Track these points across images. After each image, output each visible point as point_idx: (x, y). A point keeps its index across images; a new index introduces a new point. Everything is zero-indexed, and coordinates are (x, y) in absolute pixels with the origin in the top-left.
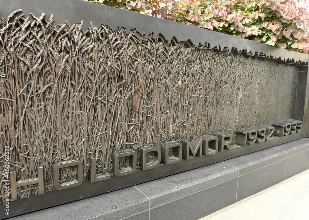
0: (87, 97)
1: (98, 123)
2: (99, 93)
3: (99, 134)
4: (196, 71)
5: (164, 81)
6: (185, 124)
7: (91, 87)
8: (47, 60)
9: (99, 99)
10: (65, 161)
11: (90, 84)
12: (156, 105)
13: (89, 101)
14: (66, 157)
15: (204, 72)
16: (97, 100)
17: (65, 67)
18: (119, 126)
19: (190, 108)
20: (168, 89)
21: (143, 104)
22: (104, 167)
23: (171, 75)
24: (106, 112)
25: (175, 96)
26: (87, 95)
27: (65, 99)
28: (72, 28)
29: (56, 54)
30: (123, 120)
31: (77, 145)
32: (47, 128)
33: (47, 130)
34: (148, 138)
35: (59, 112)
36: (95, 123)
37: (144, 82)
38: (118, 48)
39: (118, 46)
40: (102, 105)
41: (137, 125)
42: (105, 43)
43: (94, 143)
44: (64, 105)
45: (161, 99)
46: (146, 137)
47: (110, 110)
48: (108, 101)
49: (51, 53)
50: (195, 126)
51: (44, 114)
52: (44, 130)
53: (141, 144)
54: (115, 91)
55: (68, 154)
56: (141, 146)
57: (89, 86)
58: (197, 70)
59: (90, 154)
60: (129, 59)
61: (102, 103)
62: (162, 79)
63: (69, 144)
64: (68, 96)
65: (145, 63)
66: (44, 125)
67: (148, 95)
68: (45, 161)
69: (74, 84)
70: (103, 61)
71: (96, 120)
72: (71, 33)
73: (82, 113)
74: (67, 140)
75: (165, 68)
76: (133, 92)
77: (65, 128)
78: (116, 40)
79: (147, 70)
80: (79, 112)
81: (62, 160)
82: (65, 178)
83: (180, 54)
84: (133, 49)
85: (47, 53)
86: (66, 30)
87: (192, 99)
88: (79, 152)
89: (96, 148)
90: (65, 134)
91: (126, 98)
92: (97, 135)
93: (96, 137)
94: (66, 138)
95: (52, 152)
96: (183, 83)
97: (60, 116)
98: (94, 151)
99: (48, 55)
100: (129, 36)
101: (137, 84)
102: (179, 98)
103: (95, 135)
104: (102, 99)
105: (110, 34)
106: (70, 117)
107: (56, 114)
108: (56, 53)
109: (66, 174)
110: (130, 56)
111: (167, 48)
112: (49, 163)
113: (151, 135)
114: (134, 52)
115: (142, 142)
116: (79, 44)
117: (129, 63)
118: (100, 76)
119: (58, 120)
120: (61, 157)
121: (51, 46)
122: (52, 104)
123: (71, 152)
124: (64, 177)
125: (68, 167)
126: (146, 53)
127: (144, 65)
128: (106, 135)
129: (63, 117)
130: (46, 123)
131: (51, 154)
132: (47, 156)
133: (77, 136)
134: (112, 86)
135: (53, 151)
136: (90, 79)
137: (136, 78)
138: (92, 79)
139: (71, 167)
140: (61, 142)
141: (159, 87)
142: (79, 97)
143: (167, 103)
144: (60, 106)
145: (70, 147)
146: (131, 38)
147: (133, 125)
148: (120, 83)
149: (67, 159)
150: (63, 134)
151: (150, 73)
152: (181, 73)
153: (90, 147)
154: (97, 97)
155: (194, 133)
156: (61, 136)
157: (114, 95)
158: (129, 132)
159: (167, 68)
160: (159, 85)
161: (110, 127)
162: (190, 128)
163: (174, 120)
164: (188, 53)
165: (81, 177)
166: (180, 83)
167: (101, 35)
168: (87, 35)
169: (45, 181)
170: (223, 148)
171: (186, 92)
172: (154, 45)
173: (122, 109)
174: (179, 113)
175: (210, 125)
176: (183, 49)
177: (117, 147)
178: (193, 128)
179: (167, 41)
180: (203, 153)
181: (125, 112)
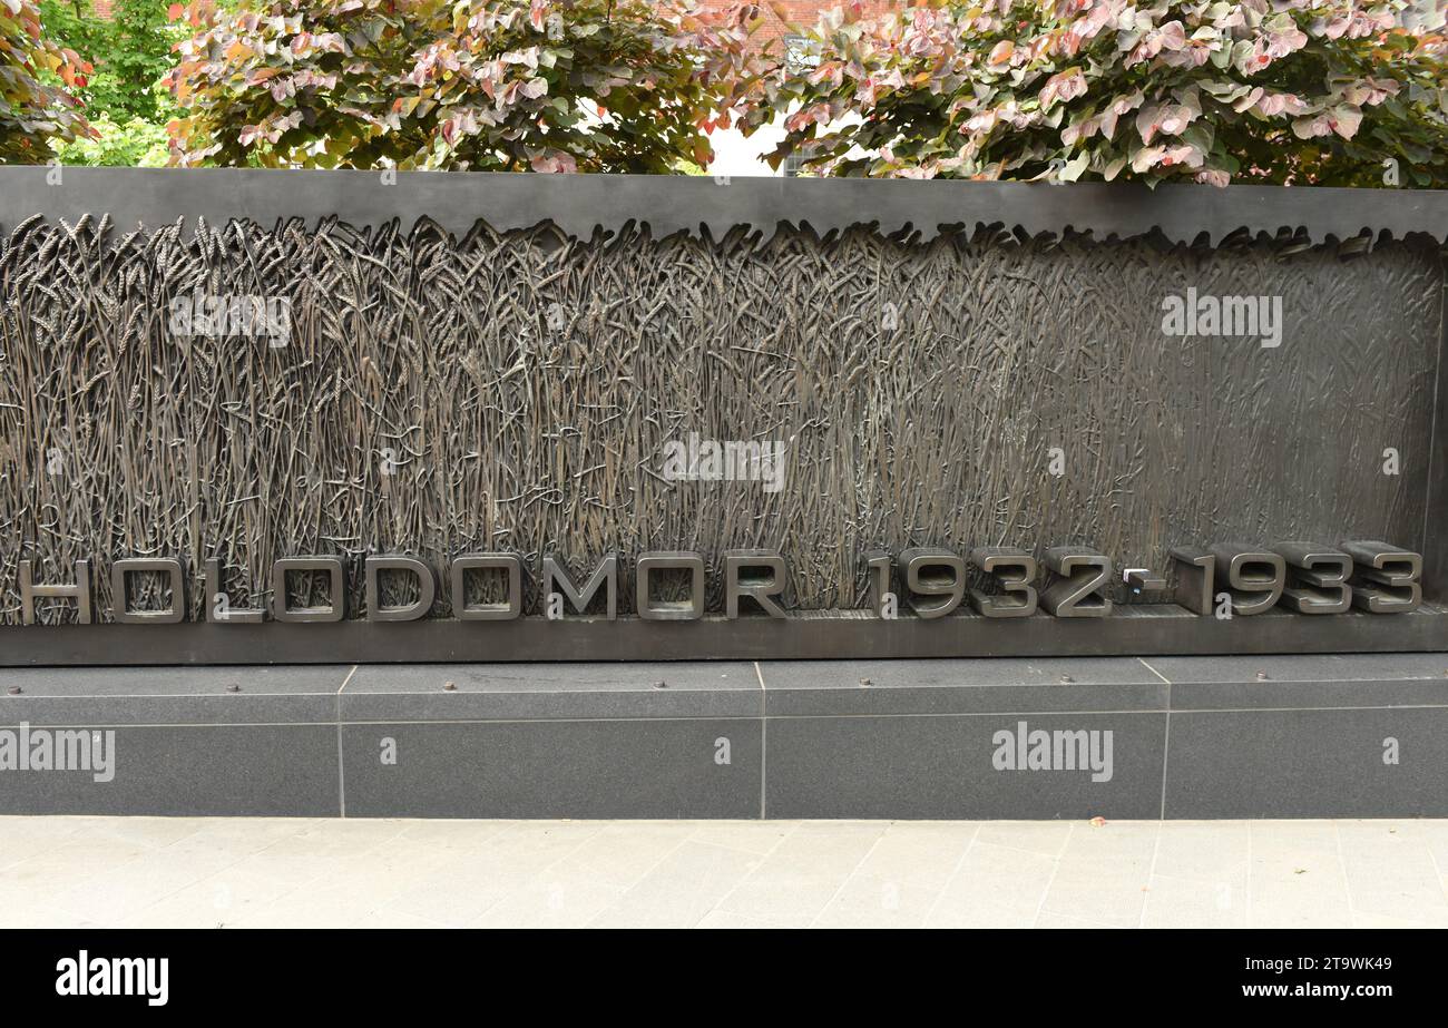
0: (195, 404)
1: (229, 472)
2: (231, 395)
3: (235, 501)
4: (596, 321)
5: (453, 360)
6: (557, 499)
7: (205, 379)
8: (93, 320)
9: (230, 409)
10: (143, 555)
11: (204, 374)
12: (422, 433)
13: (202, 415)
14: (147, 548)
15: (637, 324)
16: (227, 413)
17: (136, 333)
18: (293, 484)
19: (578, 447)
20: (473, 385)
21: (372, 427)
22: (253, 592)
23: (479, 342)
24: (252, 445)
25: (505, 408)
26: (196, 400)
27: (140, 407)
28: (152, 240)
29: (112, 305)
30: (310, 472)
31: (172, 521)
32: (98, 474)
33: (99, 478)
34: (399, 527)
35: (125, 438)
36: (224, 471)
37: (372, 363)
38: (281, 276)
39: (281, 270)
40: (242, 426)
41: (356, 488)
42: (241, 267)
43: (219, 522)
44: (136, 422)
45: (445, 415)
46: (391, 525)
47: (267, 442)
48: (258, 418)
49: (100, 303)
50: (611, 513)
51: (91, 440)
52: (91, 478)
53: (373, 544)
54: (277, 389)
55: (150, 539)
56: (374, 550)
57: (201, 378)
58: (601, 318)
59: (211, 549)
60: (317, 301)
61: (241, 420)
62: (445, 352)
63: (153, 517)
64: (145, 401)
65: (376, 307)
66: (91, 466)
67: (394, 402)
68: (96, 550)
69: (160, 372)
71: (224, 464)
72: (151, 253)
73: (183, 444)
74: (147, 507)
75: (455, 320)
76: (337, 393)
77: (141, 477)
78: (276, 254)
79: (384, 329)
80: (175, 441)
81: (137, 555)
82: (144, 599)
83: (517, 271)
84: (335, 271)
85: (92, 303)
86: (136, 246)
87: (583, 417)
88: (180, 540)
89: (227, 536)
90: (141, 491)
91: (316, 409)
92: (227, 501)
93: (226, 508)
94: (143, 500)
95: (110, 529)
96: (534, 363)
97: (127, 448)
98: (220, 544)
99: (94, 311)
100: (316, 239)
101: (352, 371)
102: (525, 414)
103: (223, 504)
104: (239, 411)
105: (260, 239)
106: (154, 452)
107: (119, 442)
108: (112, 302)
109: (146, 589)
110: (321, 294)
111: (459, 258)
112: (105, 555)
113: (409, 523)
114: (336, 280)
115: (376, 540)
116: (167, 276)
117: (318, 311)
118: (231, 353)
119: (124, 456)
120: (134, 546)
121: (101, 287)
122: (109, 420)
123: (158, 536)
124: (141, 596)
125: (151, 573)
126: (378, 278)
127: (369, 313)
128: (257, 507)
129: (135, 452)
130: (96, 463)
131: (110, 536)
132: (99, 538)
133: (173, 501)
134: (269, 377)
135: (115, 528)
136: (203, 360)
137: (346, 351)
138: (210, 360)
139: (159, 572)
140: (131, 510)
141: (431, 379)
142: (174, 404)
143: (471, 429)
144: (128, 426)
145: (156, 525)
146: (325, 242)
147: (344, 486)
148: (293, 368)
149: (147, 552)
150: (137, 491)
151: (393, 336)
152: (523, 331)
153: (208, 531)
154: (226, 406)
155: (606, 538)
156: (132, 494)
157: (275, 402)
158: (332, 504)
159: (459, 319)
160: (434, 373)
161: (266, 485)
162: (582, 517)
163: (503, 486)
164: (555, 264)
165: (179, 601)
166: (520, 365)
167: (234, 246)
168: (195, 250)
169: (96, 596)
170: (732, 604)
171: (553, 392)
172: (405, 252)
173: (304, 439)
174: (529, 463)
175: (693, 515)
176: (531, 253)
177: (291, 542)
178: (597, 520)
179: (452, 237)
180: (627, 604)
181: (314, 448)
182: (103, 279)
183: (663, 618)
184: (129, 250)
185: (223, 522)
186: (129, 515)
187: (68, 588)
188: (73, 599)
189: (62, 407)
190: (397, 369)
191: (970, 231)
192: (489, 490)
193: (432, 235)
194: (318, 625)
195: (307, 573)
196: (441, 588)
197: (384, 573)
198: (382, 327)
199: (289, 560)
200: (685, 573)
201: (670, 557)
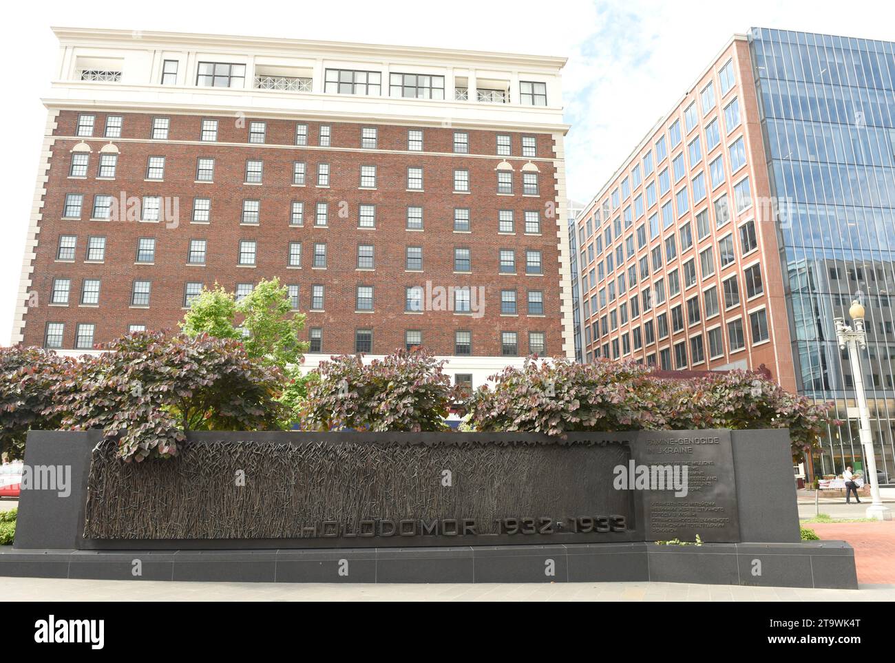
1: (350, 501)
2: (351, 483)
3: (351, 508)
4: (433, 465)
5: (401, 474)
6: (423, 507)
8: (322, 466)
9: (351, 486)
11: (346, 478)
13: (344, 487)
14: (330, 519)
17: (331, 469)
18: (364, 503)
20: (405, 480)
21: (382, 490)
22: (353, 530)
23: (407, 470)
24: (355, 494)
25: (412, 485)
26: (343, 484)
27: (331, 486)
28: (336, 448)
30: (368, 501)
31: (336, 512)
32: (320, 501)
34: (387, 514)
36: (348, 501)
37: (383, 475)
38: (364, 455)
40: (353, 490)
41: (378, 505)
42: (355, 453)
44: (330, 489)
45: (399, 487)
46: (385, 513)
47: (358, 493)
48: (357, 488)
49: (324, 462)
50: (436, 510)
51: (319, 493)
54: (361, 481)
55: (331, 517)
56: (381, 519)
59: (344, 519)
60: (371, 461)
61: (353, 488)
62: (399, 472)
64: (332, 484)
66: (319, 499)
67: (387, 484)
68: (318, 519)
69: (336, 477)
70: (354, 464)
71: (349, 499)
72: (336, 451)
73: (340, 494)
75: (401, 465)
76: (374, 482)
77: (330, 502)
78: (363, 451)
80: (338, 493)
81: (328, 520)
83: (415, 453)
84: (375, 454)
86: (333, 449)
87: (429, 487)
88: (338, 517)
89: (348, 516)
90: (330, 505)
91: (370, 486)
92: (349, 508)
94: (330, 508)
95: (322, 514)
96: (419, 474)
98: (346, 518)
99: (323, 464)
101: (378, 477)
102: (416, 487)
104: (353, 486)
106: (333, 496)
107: (326, 494)
108: (327, 462)
110: (372, 459)
111: (403, 451)
112: (320, 521)
113: (390, 513)
114: (375, 456)
115: (382, 517)
116: (339, 456)
117: (371, 463)
118: (352, 473)
119: (326, 497)
120: (327, 518)
121: (325, 458)
122: (324, 488)
123: (333, 516)
124: (328, 530)
125: (330, 525)
126: (385, 456)
127: (383, 463)
128: (355, 509)
129: (329, 496)
131: (322, 516)
132: (319, 517)
133: (337, 508)
134: (360, 478)
137: (377, 472)
138: (347, 475)
139: (332, 525)
142: (338, 485)
143: (404, 490)
144: (328, 490)
145: (332, 513)
147: (375, 504)
148: (365, 476)
151: (388, 469)
152: (416, 467)
153: (344, 515)
155: (435, 516)
156: (328, 506)
157: (361, 484)
158: (372, 508)
159: (403, 464)
160: (396, 477)
161: (358, 504)
162: (429, 511)
163: (412, 503)
164: (423, 452)
165: (337, 532)
166: (416, 475)
167: (353, 449)
168: (345, 450)
169: (318, 531)
170: (465, 532)
171: (423, 481)
172: (391, 449)
173: (367, 493)
174: (417, 498)
175: (455, 510)
176: (418, 449)
177: (363, 517)
178: (432, 511)
179: (401, 446)
180: (440, 533)
181: (369, 495)
182: (325, 456)
183: (449, 535)
184: (331, 450)
185: (347, 513)
186: (327, 511)
187: (312, 528)
188: (312, 531)
189: (314, 486)
190: (388, 476)
191: (515, 443)
192: (408, 504)
193: (397, 446)
194: (370, 537)
195: (366, 524)
196: (398, 528)
197: (384, 524)
198: (385, 466)
199: (362, 521)
200: (453, 524)
201: (450, 520)
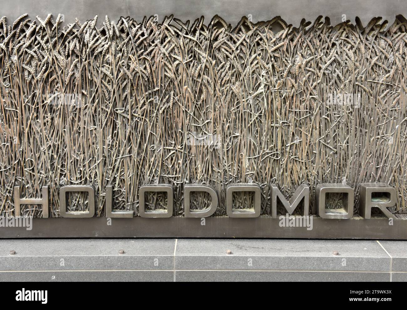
0: (102, 109)
1: (117, 143)
2: (119, 105)
3: (120, 157)
4: (300, 67)
5: (228, 88)
6: (277, 157)
7: (107, 97)
8: (53, 67)
9: (119, 112)
10: (75, 184)
11: (107, 94)
12: (212, 124)
13: (105, 115)
14: (77, 180)
15: (320, 69)
16: (117, 114)
17: (74, 74)
18: (149, 149)
19: (288, 131)
20: (238, 100)
21: (188, 121)
22: (128, 202)
23: (241, 78)
24: (129, 130)
25: (253, 111)
26: (102, 107)
27: (75, 111)
28: (82, 27)
29: (63, 60)
30: (157, 143)
31: (89, 167)
32: (54, 144)
33: (54, 146)
34: (199, 171)
35: (67, 126)
36: (115, 143)
37: (189, 89)
38: (145, 46)
39: (145, 42)
40: (124, 120)
41: (179, 151)
42: (126, 41)
43: (112, 167)
44: (73, 118)
45: (224, 115)
46: (196, 169)
47: (136, 127)
48: (132, 115)
49: (57, 59)
50: (304, 164)
51: (51, 127)
52: (50, 146)
53: (187, 179)
54: (142, 102)
55: (78, 176)
56: (187, 182)
57: (105, 96)
58: (303, 66)
59: (108, 181)
60: (163, 58)
61: (124, 117)
62: (224, 84)
63: (80, 165)
65: (191, 61)
66: (50, 140)
67: (199, 108)
68: (52, 181)
69: (85, 93)
70: (124, 64)
71: (115, 138)
72: (82, 34)
73: (95, 129)
74: (77, 160)
75: (230, 67)
76: (171, 104)
77: (75, 145)
78: (143, 35)
79: (195, 72)
80: (92, 127)
81: (72, 183)
82: (74, 205)
83: (261, 42)
84: (171, 43)
85: (53, 59)
86: (75, 30)
87: (292, 116)
88: (93, 176)
89: (115, 174)
90: (75, 152)
91: (161, 111)
92: (116, 157)
93: (116, 160)
94: (75, 157)
95: (59, 171)
96: (268, 89)
97: (69, 130)
98: (112, 178)
99: (53, 63)
100: (163, 27)
101: (178, 93)
102: (263, 114)
103: (114, 158)
104: (123, 113)
105: (135, 27)
106: (81, 133)
107: (64, 128)
108: (62, 58)
109: (76, 200)
110: (164, 54)
111: (232, 36)
112: (56, 184)
113: (205, 169)
114: (172, 47)
115: (188, 177)
116: (90, 45)
117: (163, 63)
118: (120, 84)
119: (67, 135)
120: (71, 179)
121: (57, 50)
122: (60, 117)
123: (82, 174)
124: (73, 204)
125: (78, 192)
126: (192, 47)
127: (188, 64)
128: (131, 160)
129: (72, 133)
130: (53, 138)
131: (59, 174)
132: (54, 175)
133: (90, 157)
134: (138, 96)
135: (61, 170)
136: (106, 87)
137: (176, 83)
138: (110, 87)
139: (82, 192)
140: (69, 161)
141: (217, 97)
142: (92, 109)
143: (236, 122)
144: (69, 120)
145: (81, 169)
146: (167, 29)
147: (173, 150)
148: (150, 91)
149: (77, 182)
150: (72, 152)
151: (199, 75)
152: (263, 73)
153: (107, 172)
154: (117, 110)
155: (301, 176)
156: (70, 154)
157: (141, 108)
158: (167, 159)
159: (232, 67)
160: (219, 94)
161: (135, 149)
162: (290, 166)
163: (252, 149)
164: (280, 39)
165: (92, 207)
166: (261, 89)
167: (122, 31)
168: (103, 33)
169: (52, 204)
170: (368, 212)
171: (277, 104)
172: (206, 33)
173: (154, 126)
174: (264, 139)
175: (345, 165)
176: (267, 33)
177: (147, 177)
178: (297, 167)
179: (229, 26)
180: (314, 211)
181: (159, 131)
182: (58, 47)
183: (333, 218)
184: (71, 33)
185: (114, 168)
186: (69, 164)
187: (38, 200)
188: (40, 206)
189: (37, 110)
190: (201, 91)
192: (244, 152)
193: (219, 25)
194: (160, 219)
195: (154, 193)
196: (222, 201)
197: (193, 193)
198: (194, 71)
199: (146, 186)
200: (344, 196)
201: (335, 187)
